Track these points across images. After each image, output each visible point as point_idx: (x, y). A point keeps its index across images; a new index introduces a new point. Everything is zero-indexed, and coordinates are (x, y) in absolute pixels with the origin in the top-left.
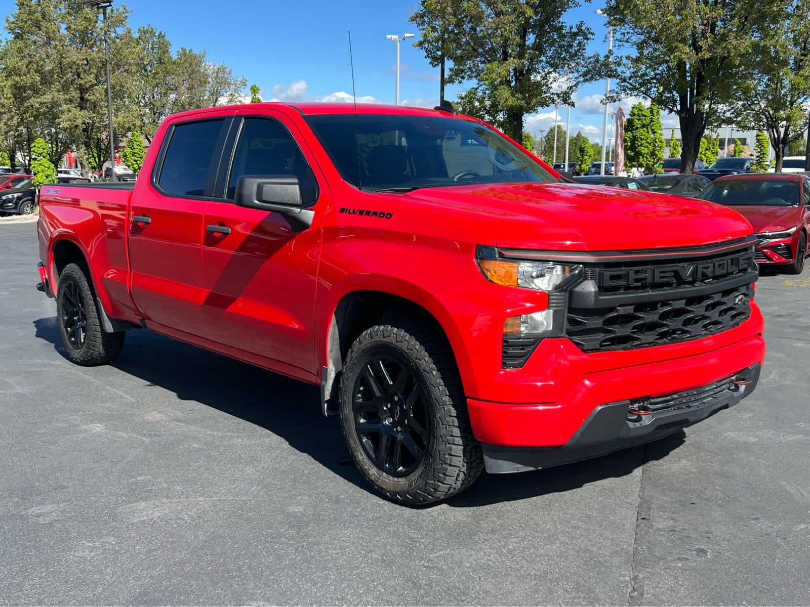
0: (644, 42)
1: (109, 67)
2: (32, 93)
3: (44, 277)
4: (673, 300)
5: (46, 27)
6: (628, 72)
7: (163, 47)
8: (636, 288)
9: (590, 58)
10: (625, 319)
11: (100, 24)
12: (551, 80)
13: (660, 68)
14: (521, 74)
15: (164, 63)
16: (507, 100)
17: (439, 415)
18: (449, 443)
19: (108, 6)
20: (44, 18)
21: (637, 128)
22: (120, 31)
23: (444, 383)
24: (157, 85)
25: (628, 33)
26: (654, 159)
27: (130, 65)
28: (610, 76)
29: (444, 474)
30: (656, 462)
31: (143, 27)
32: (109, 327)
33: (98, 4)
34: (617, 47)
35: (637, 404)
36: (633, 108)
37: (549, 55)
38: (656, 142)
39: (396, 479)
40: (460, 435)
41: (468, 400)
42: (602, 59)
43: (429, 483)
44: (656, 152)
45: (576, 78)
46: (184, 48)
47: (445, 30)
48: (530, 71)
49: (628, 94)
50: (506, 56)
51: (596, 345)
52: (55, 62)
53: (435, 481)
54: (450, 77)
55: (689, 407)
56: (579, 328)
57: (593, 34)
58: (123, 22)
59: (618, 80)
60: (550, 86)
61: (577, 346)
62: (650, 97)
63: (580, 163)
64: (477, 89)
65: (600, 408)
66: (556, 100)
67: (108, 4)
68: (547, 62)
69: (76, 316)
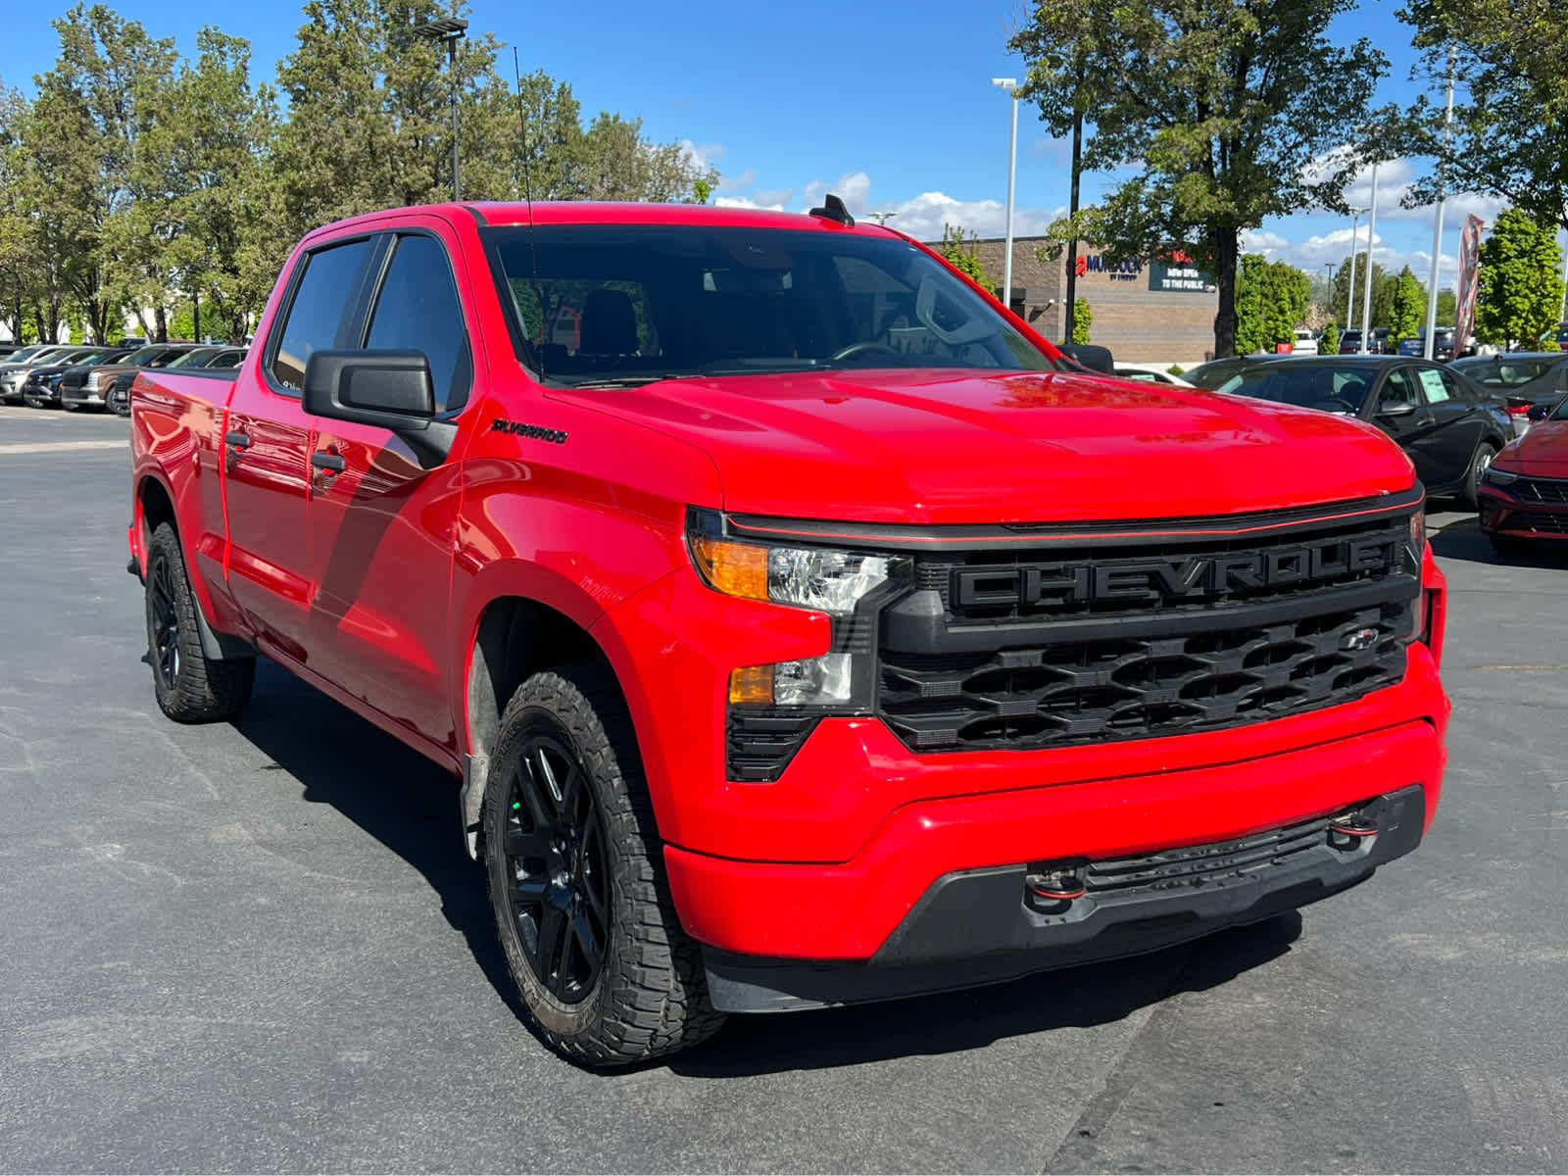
0: (1488, 77)
1: (459, 151)
2: (319, 200)
3: (135, 547)
4: (1148, 639)
5: (347, 79)
6: (1459, 141)
7: (567, 112)
8: (1053, 610)
9: (1376, 114)
10: (1025, 680)
11: (445, 70)
12: (1299, 161)
13: (1530, 132)
14: (1238, 149)
15: (565, 143)
16: (1198, 202)
17: (620, 875)
18: (638, 939)
19: (458, 36)
20: (343, 62)
21: (1508, 258)
22: (481, 82)
23: (633, 805)
24: (553, 184)
25: (1463, 59)
26: (1539, 322)
27: (499, 147)
28: (1420, 151)
29: (632, 1006)
30: (1194, 996)
31: (530, 77)
32: (215, 651)
33: (441, 34)
34: (1437, 91)
35: (1059, 873)
36: (1501, 217)
37: (1293, 109)
38: (1545, 287)
39: (562, 1007)
40: (661, 923)
41: (666, 846)
42: (1403, 115)
43: (608, 1024)
44: (1545, 309)
45: (1347, 155)
46: (605, 111)
47: (1080, 64)
48: (1255, 142)
49: (1458, 187)
50: (1204, 110)
51: (950, 734)
52: (359, 144)
53: (616, 1019)
54: (1090, 156)
55: (1198, 884)
56: (907, 696)
57: (1388, 64)
58: (488, 67)
59: (1438, 159)
60: (1298, 171)
61: (902, 736)
62: (1506, 193)
63: (1394, 329)
64: (1143, 180)
65: (951, 878)
66: (1307, 201)
67: (458, 32)
68: (1290, 124)
69: (173, 625)
